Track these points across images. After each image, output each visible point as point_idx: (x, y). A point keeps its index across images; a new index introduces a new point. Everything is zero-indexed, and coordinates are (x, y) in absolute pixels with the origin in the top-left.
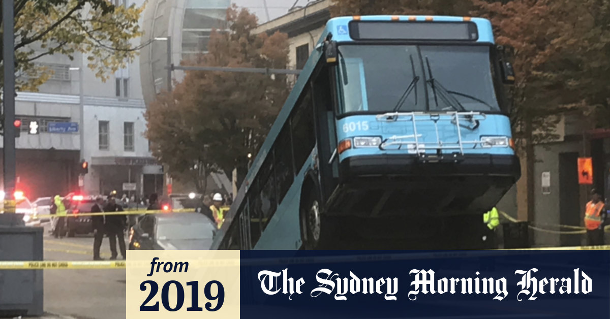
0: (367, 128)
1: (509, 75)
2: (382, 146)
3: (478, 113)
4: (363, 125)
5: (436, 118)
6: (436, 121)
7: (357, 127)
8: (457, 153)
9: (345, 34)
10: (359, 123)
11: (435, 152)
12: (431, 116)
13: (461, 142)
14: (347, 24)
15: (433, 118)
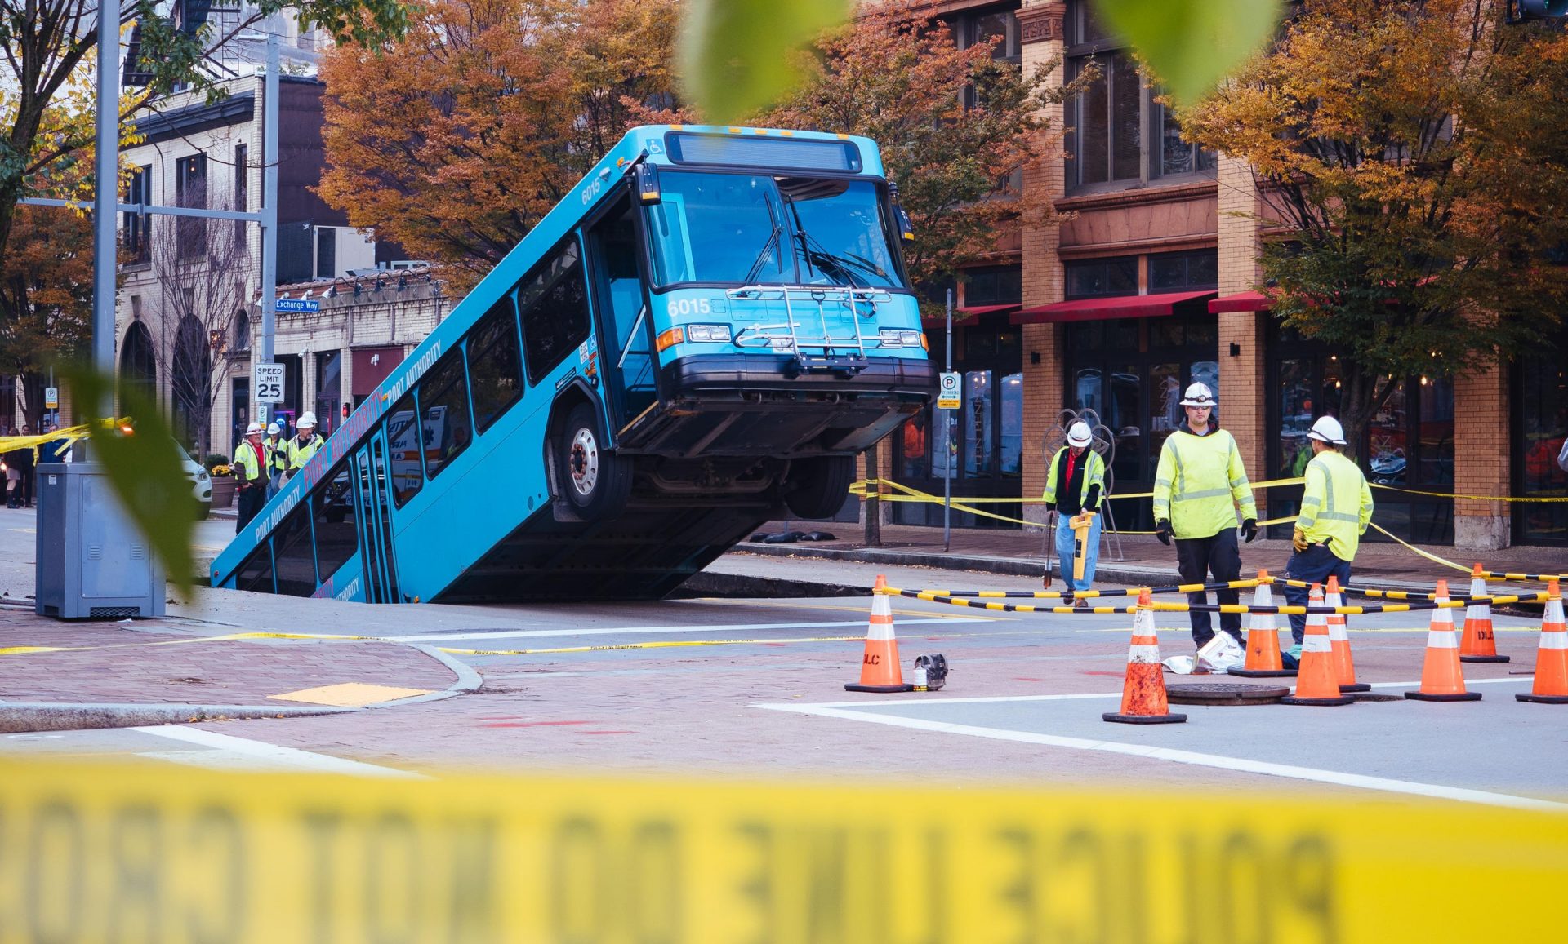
0: (708, 310)
1: (907, 231)
2: (739, 341)
3: (883, 291)
4: (702, 305)
5: (820, 297)
6: (820, 301)
7: (692, 306)
8: (855, 356)
9: (659, 153)
10: (694, 302)
11: (820, 352)
12: (812, 293)
13: (860, 338)
14: (662, 137)
15: (815, 296)
